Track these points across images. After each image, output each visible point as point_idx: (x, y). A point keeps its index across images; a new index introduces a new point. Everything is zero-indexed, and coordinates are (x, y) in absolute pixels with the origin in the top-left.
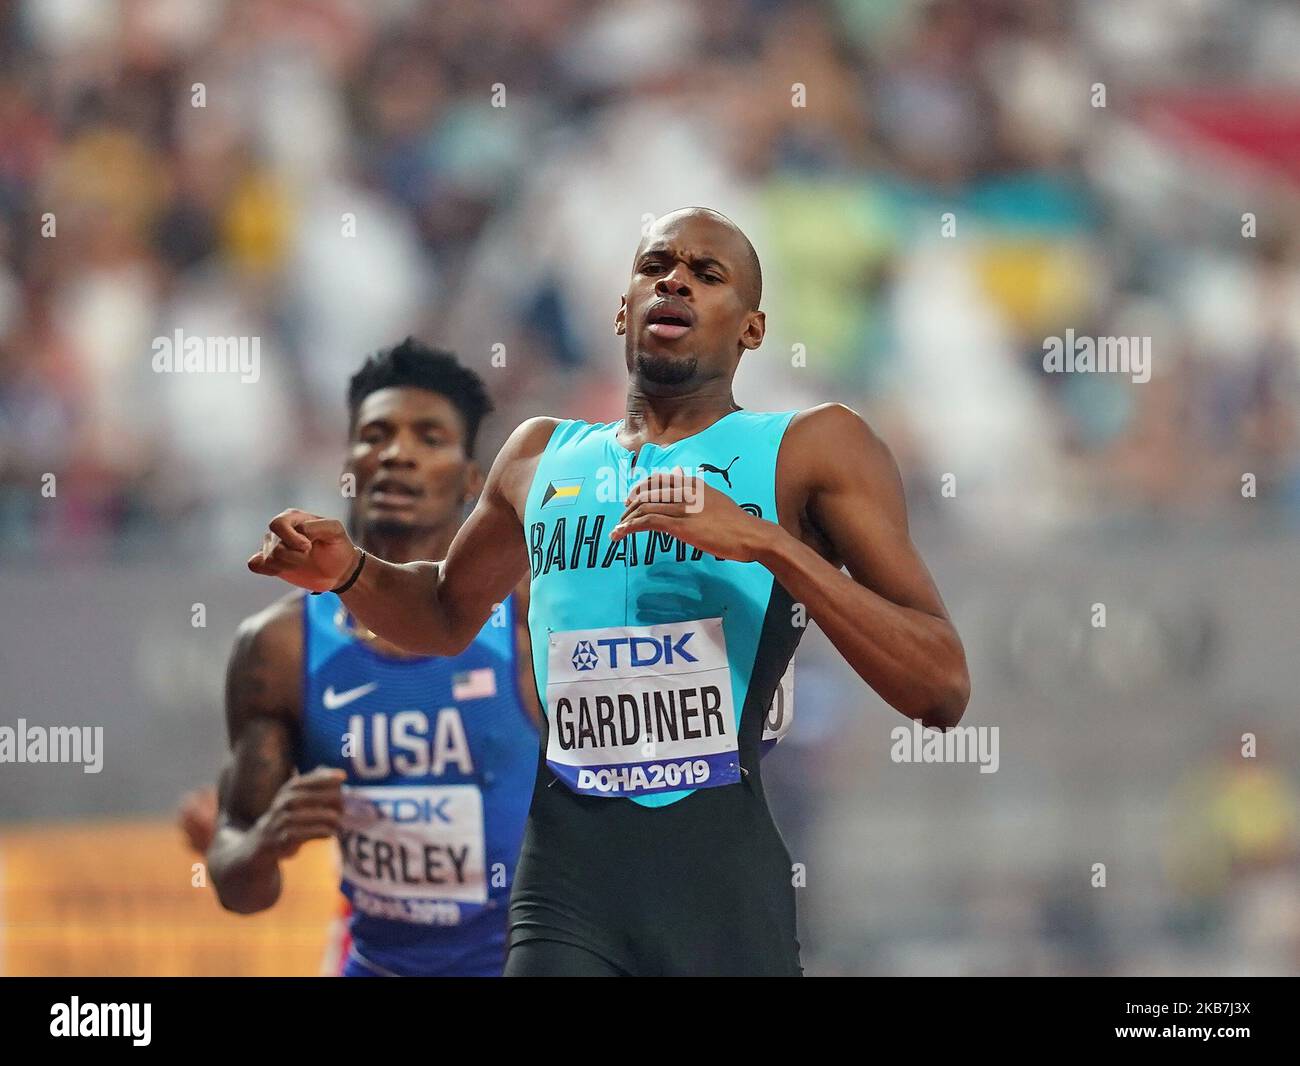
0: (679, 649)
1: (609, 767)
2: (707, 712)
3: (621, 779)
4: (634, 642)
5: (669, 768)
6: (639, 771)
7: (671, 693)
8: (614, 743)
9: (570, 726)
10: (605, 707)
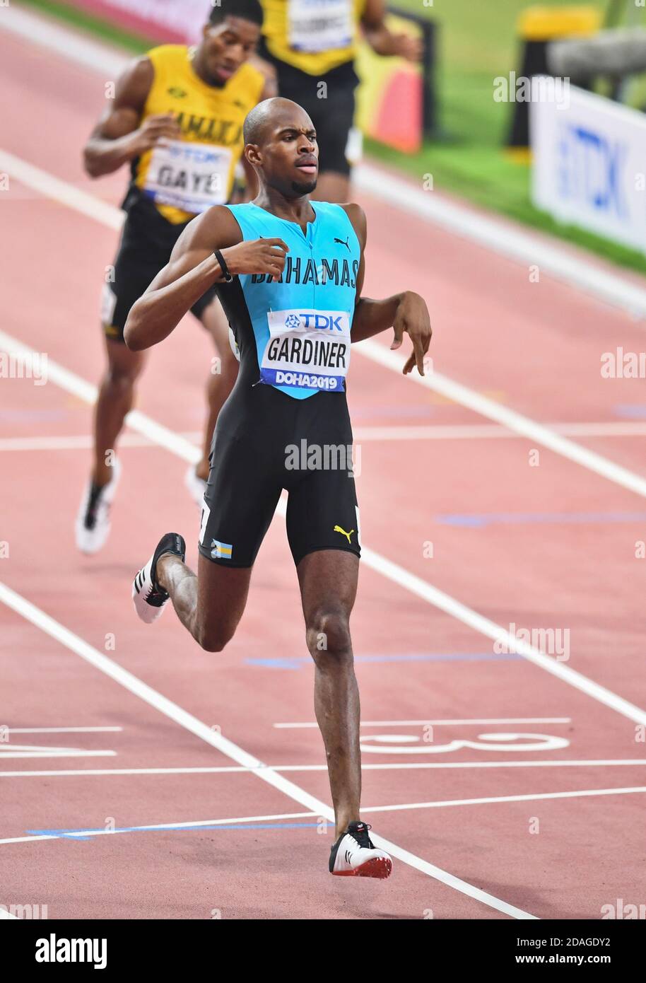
0: (336, 323)
1: (293, 373)
2: (339, 356)
3: (297, 379)
4: (317, 317)
5: (320, 378)
6: (306, 377)
7: (329, 344)
8: (298, 361)
9: (276, 350)
10: (297, 344)
